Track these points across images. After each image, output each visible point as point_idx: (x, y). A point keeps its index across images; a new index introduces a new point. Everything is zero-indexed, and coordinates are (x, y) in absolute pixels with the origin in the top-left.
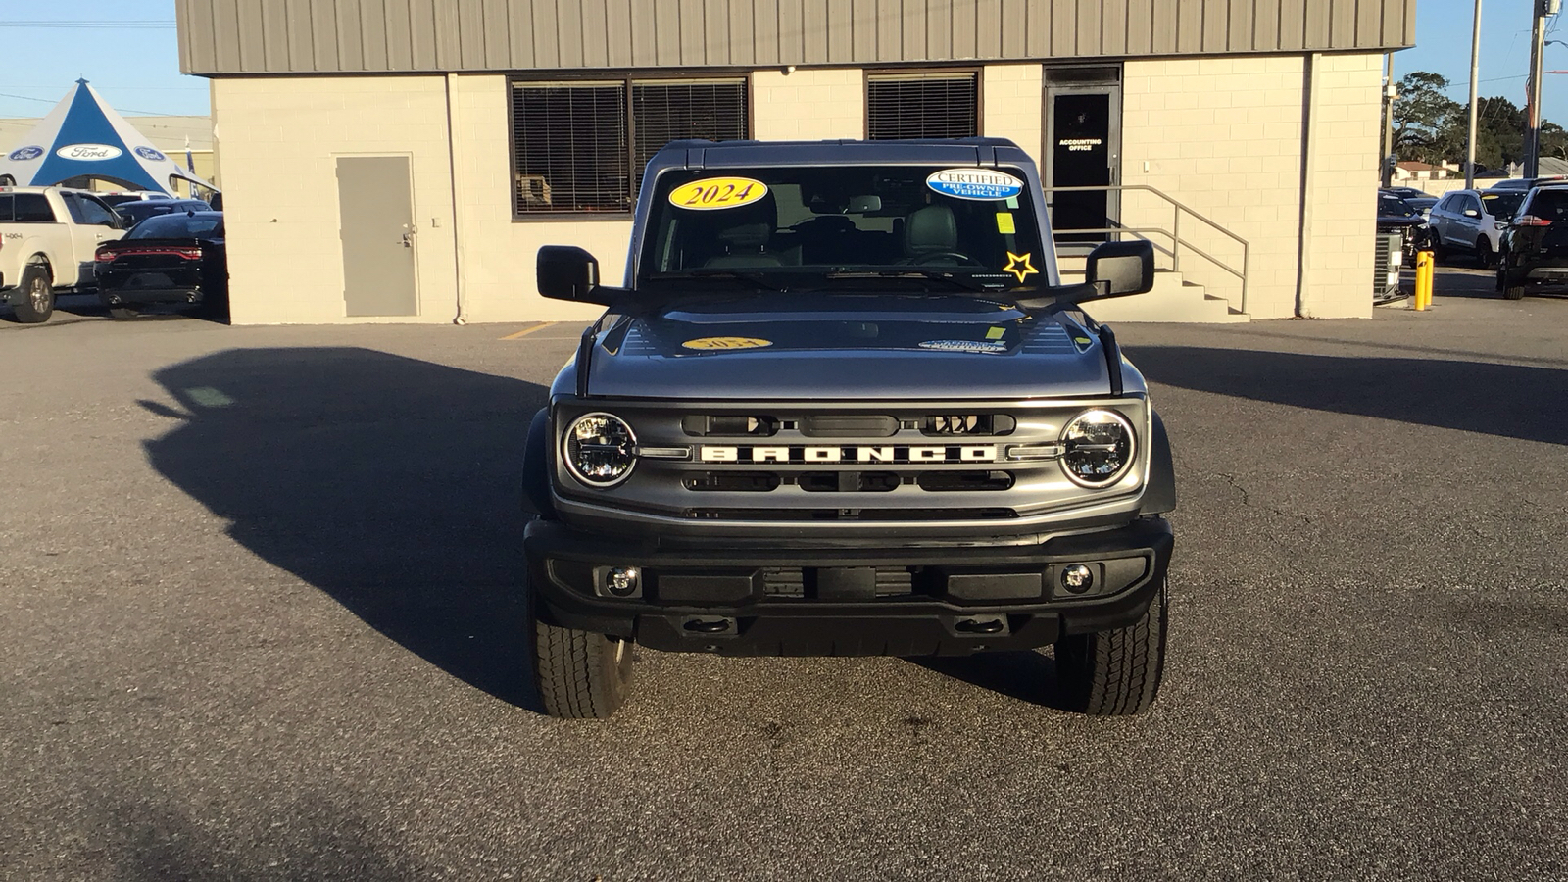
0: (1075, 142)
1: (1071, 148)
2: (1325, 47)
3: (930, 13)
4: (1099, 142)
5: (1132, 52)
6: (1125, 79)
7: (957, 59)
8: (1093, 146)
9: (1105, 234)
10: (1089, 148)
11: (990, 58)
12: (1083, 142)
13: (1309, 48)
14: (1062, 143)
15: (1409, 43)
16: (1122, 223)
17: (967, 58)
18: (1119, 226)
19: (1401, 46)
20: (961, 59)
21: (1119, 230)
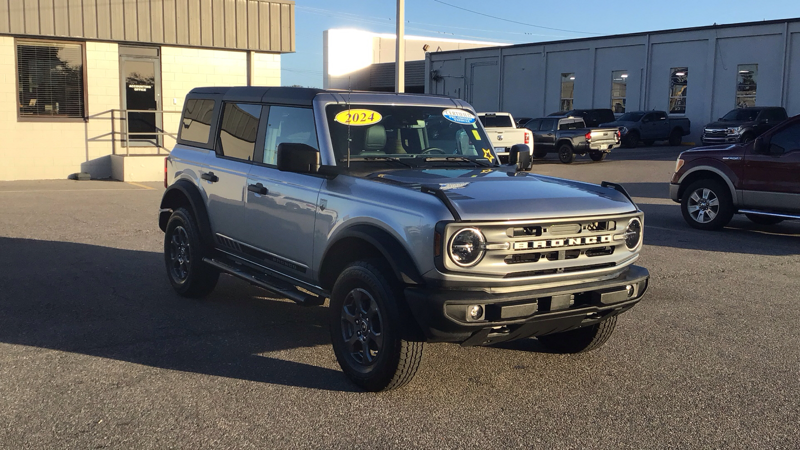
0: (137, 86)
1: (136, 90)
2: (257, 48)
3: (55, 10)
4: (150, 87)
5: (167, 42)
6: (162, 56)
7: (72, 37)
8: (147, 89)
9: (155, 135)
10: (145, 90)
11: (91, 38)
12: (142, 86)
13: (250, 49)
14: (130, 86)
15: (293, 50)
16: (164, 130)
17: (78, 37)
18: (162, 131)
19: (289, 51)
20: (75, 37)
21: (162, 134)
